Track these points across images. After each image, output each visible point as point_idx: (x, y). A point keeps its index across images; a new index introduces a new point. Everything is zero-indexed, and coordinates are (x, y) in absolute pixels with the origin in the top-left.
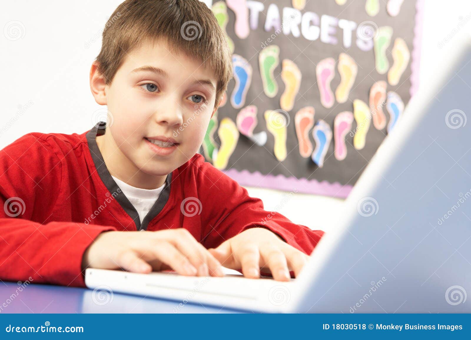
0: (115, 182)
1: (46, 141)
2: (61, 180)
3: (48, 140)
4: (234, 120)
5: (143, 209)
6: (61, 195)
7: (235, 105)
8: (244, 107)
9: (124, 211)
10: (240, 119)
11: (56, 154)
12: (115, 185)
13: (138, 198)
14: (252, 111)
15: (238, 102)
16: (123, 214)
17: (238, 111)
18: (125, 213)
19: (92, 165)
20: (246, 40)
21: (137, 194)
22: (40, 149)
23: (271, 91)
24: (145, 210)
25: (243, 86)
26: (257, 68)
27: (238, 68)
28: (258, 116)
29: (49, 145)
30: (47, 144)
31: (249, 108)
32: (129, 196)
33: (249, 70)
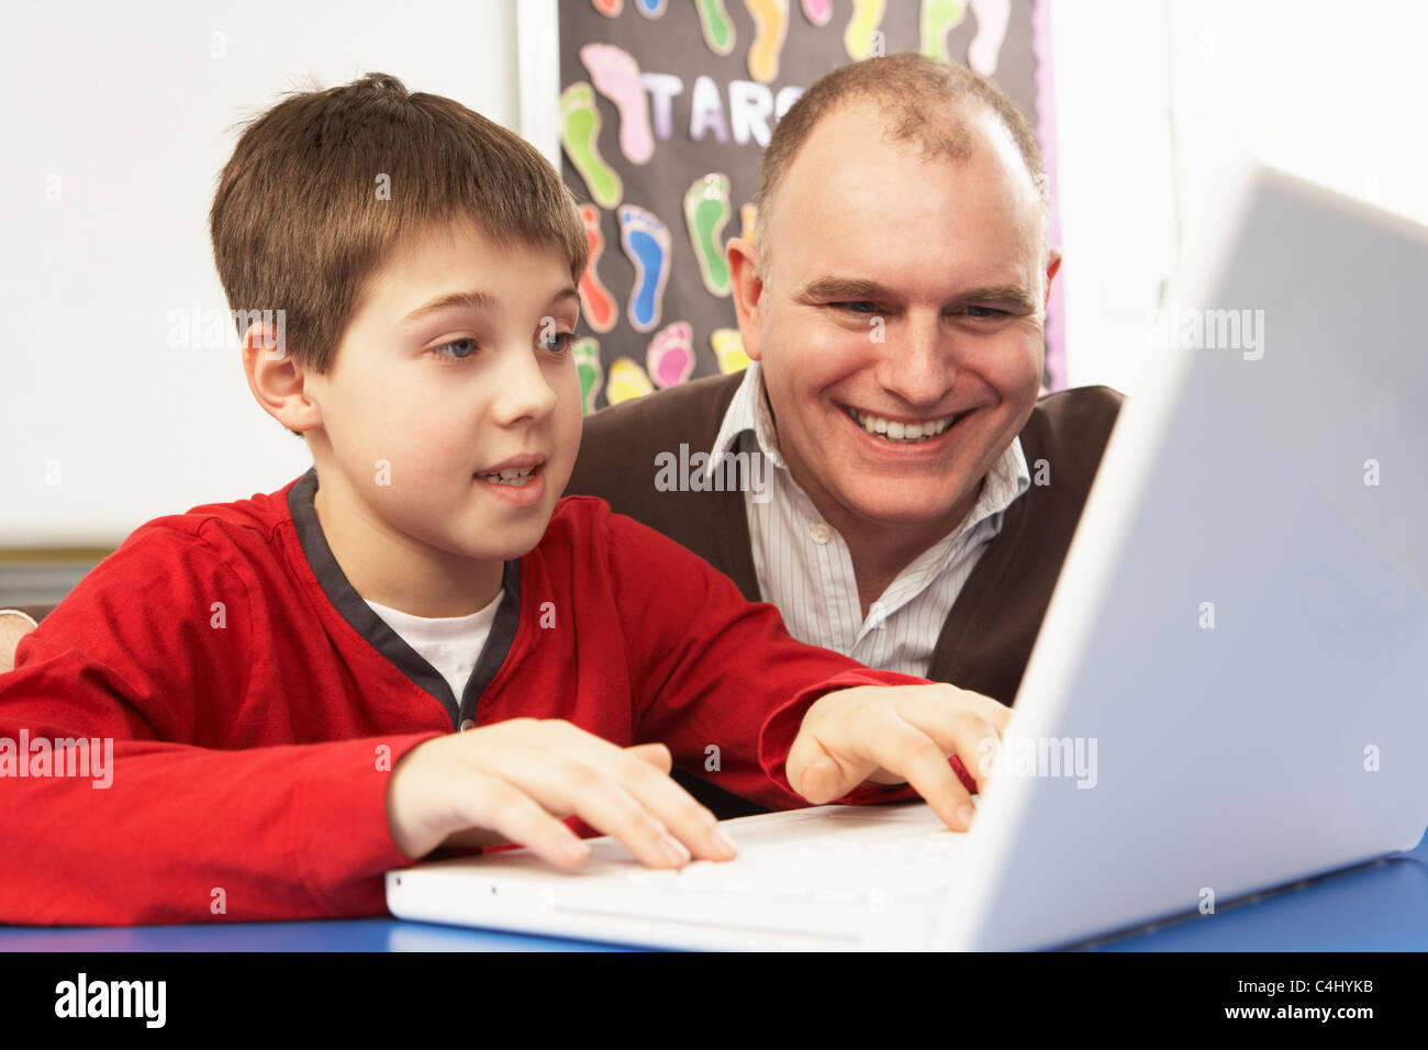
0: (376, 615)
1: (198, 536)
2: (252, 630)
3: (203, 534)
4: (642, 363)
5: (456, 667)
6: (258, 669)
7: (640, 326)
8: (661, 327)
9: (410, 682)
10: (655, 357)
11: (229, 564)
12: (377, 622)
13: (438, 643)
14: (681, 334)
15: (645, 318)
16: (412, 691)
17: (649, 338)
18: (415, 688)
19: (311, 581)
20: (650, 166)
21: (433, 633)
22: (187, 558)
23: (719, 282)
24: (461, 668)
25: (653, 277)
26: (681, 231)
27: (637, 235)
28: (695, 345)
29: (209, 545)
30: (202, 542)
31: (673, 329)
32: (416, 643)
33: (663, 239)
